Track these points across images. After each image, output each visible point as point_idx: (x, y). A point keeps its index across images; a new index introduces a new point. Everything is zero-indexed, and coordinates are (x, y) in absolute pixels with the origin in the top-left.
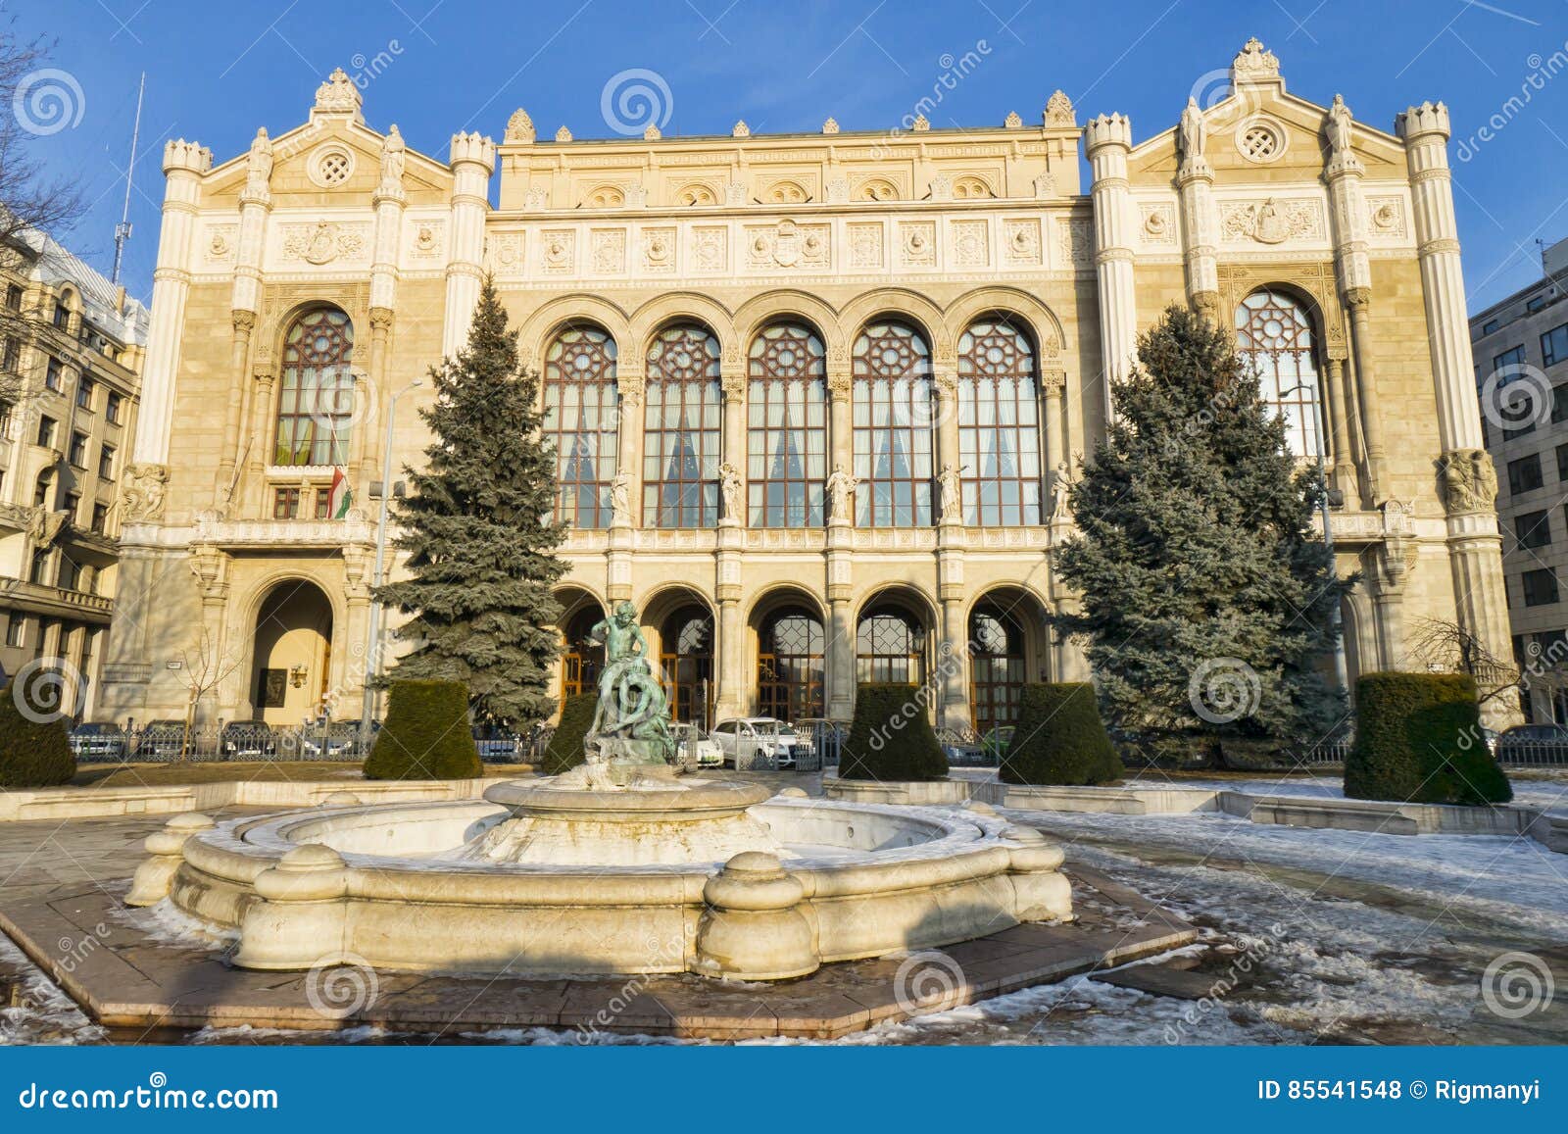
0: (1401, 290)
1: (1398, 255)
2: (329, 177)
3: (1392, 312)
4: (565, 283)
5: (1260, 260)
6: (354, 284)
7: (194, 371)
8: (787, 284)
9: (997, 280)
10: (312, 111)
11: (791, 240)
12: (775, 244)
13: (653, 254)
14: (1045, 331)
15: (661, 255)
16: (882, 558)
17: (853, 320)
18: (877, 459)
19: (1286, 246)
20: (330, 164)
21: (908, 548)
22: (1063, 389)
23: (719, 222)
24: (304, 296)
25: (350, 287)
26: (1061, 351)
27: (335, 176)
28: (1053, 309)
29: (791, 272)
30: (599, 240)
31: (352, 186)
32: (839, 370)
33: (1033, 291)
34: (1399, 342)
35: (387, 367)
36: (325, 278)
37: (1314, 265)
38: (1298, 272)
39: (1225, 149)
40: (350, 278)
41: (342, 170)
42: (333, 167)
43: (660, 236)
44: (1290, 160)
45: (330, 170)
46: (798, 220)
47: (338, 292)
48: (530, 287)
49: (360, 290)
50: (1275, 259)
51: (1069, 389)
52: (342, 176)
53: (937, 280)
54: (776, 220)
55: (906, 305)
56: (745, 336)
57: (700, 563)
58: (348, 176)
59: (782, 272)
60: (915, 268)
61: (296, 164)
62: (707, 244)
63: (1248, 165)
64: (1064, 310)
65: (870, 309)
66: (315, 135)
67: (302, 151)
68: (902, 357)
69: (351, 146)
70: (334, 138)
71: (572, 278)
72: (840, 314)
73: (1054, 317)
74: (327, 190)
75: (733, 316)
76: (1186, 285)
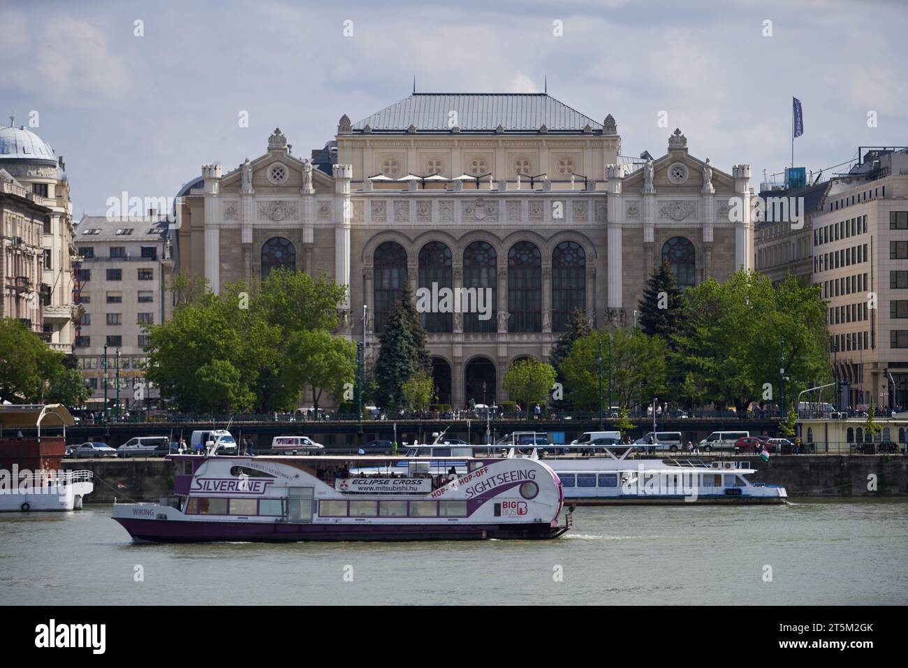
0: (726, 241)
1: (726, 226)
2: (276, 178)
3: (722, 250)
4: (383, 225)
5: (673, 227)
6: (294, 230)
8: (480, 228)
9: (569, 228)
11: (483, 208)
12: (475, 210)
13: (421, 213)
14: (589, 250)
16: (519, 346)
17: (508, 245)
18: (518, 302)
19: (684, 221)
20: (275, 171)
22: (595, 275)
23: (450, 199)
24: (272, 235)
25: (292, 231)
26: (595, 259)
27: (278, 177)
28: (592, 240)
29: (483, 223)
30: (397, 207)
31: (288, 183)
32: (503, 266)
33: (584, 233)
36: (280, 227)
37: (694, 229)
38: (688, 232)
39: (664, 177)
40: (293, 227)
41: (281, 174)
44: (689, 183)
45: (275, 174)
46: (485, 199)
47: (287, 233)
48: (368, 228)
49: (297, 232)
50: (679, 226)
51: (597, 275)
52: (281, 177)
53: (544, 228)
54: (475, 199)
55: (531, 238)
56: (462, 251)
57: (446, 348)
58: (284, 177)
59: (478, 223)
60: (535, 222)
61: (262, 173)
62: (445, 208)
63: (671, 185)
64: (596, 242)
65: (515, 239)
66: (269, 160)
67: (264, 167)
68: (529, 258)
69: (286, 165)
70: (278, 161)
71: (387, 223)
72: (503, 242)
73: (593, 245)
74: (278, 186)
75: (457, 242)
76: (642, 237)
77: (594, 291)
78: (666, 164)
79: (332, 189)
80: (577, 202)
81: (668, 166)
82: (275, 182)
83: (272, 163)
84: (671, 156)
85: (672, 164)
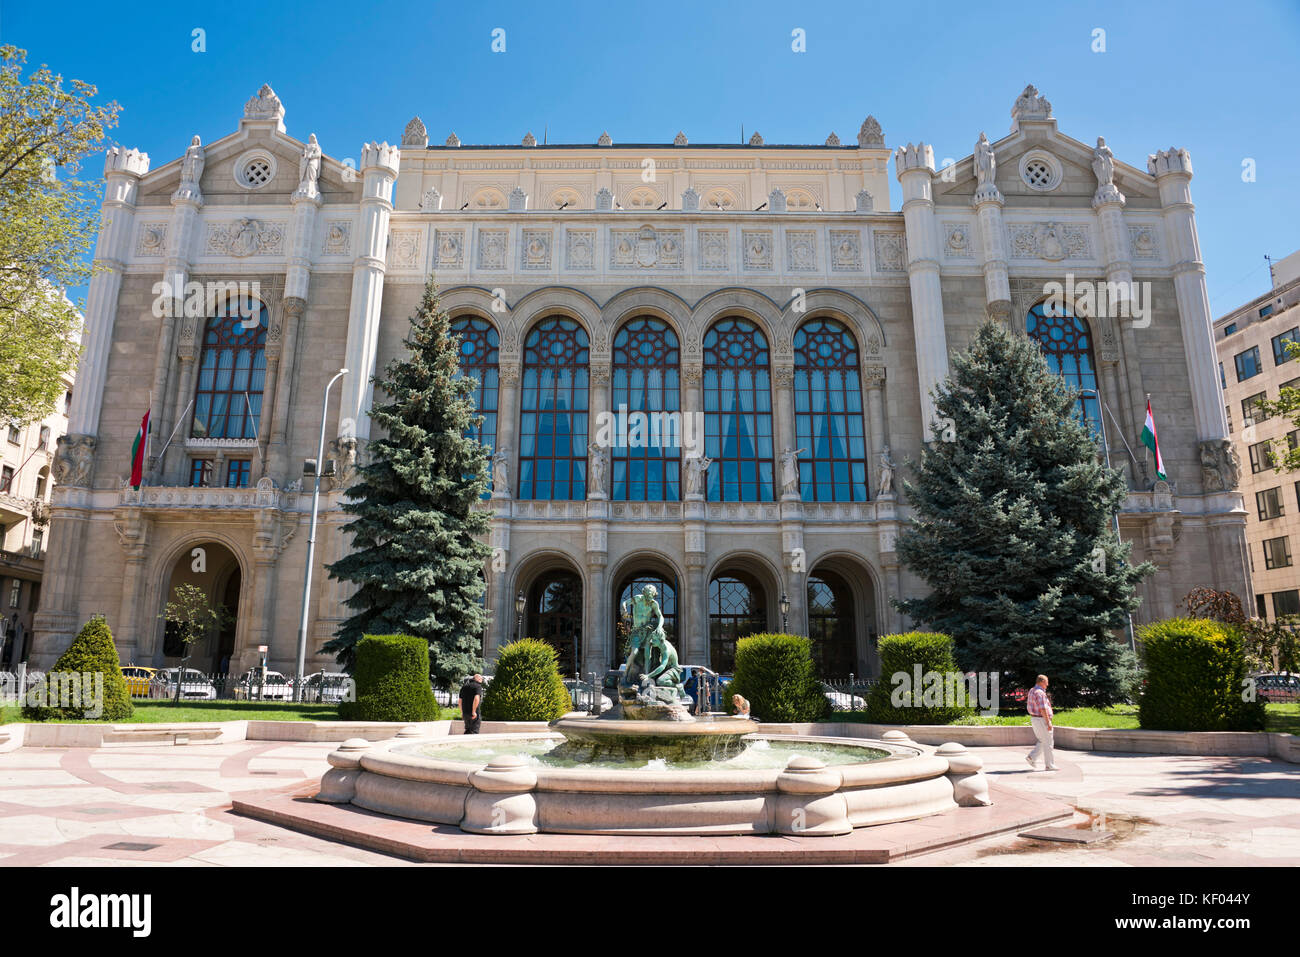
0: (1158, 303)
1: (1155, 275)
2: (252, 179)
4: (455, 277)
5: (1044, 274)
6: (271, 276)
7: (124, 352)
8: (647, 282)
9: (825, 285)
11: (653, 243)
12: (636, 248)
13: (533, 254)
14: (867, 331)
15: (539, 254)
17: (704, 317)
18: (725, 440)
19: (1067, 263)
20: (253, 168)
21: (752, 521)
22: (883, 381)
23: (589, 226)
26: (881, 349)
27: (257, 179)
28: (874, 310)
29: (651, 272)
30: (487, 239)
31: (273, 188)
32: (692, 361)
33: (858, 295)
34: (1159, 347)
35: (299, 351)
36: (245, 270)
39: (1012, 178)
40: (269, 271)
41: (264, 173)
42: (256, 171)
43: (538, 237)
44: (1064, 189)
45: (252, 173)
46: (656, 226)
48: (424, 280)
49: (276, 282)
51: (889, 381)
52: (264, 179)
53: (773, 283)
54: (637, 227)
55: (749, 304)
56: (611, 328)
58: (269, 179)
59: (643, 272)
60: (757, 272)
61: (224, 169)
62: (579, 244)
63: (1030, 192)
64: (883, 312)
65: (718, 306)
66: (242, 143)
67: (230, 157)
68: (746, 350)
69: (273, 153)
70: (258, 145)
71: (464, 272)
72: (692, 310)
73: (876, 318)
74: (251, 193)
75: (601, 309)
76: (984, 294)
77: (885, 418)
78: (1015, 152)
79: (356, 197)
80: (839, 234)
81: (1020, 155)
82: (248, 187)
84: (1023, 137)
85: (1026, 152)
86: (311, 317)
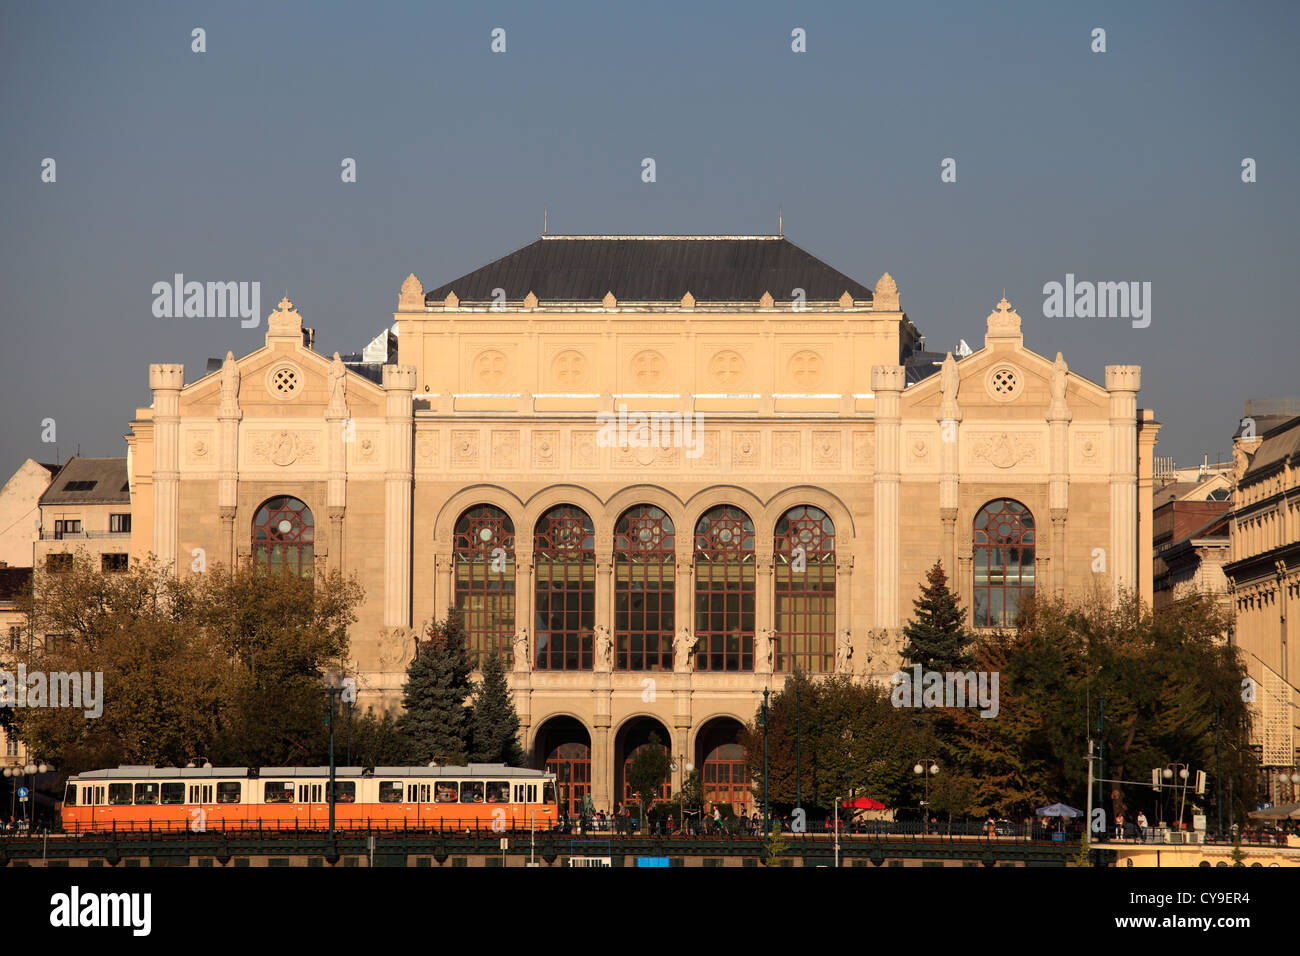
0: (1094, 507)
1: (1094, 480)
2: (281, 387)
3: (1083, 524)
4: (473, 476)
5: (994, 480)
6: (312, 482)
7: (190, 552)
8: (644, 480)
9: (806, 482)
10: (267, 335)
13: (542, 453)
14: (841, 523)
15: (548, 453)
16: (714, 696)
17: (695, 511)
19: (1014, 470)
20: (281, 376)
21: (733, 688)
22: (851, 569)
23: (593, 427)
24: (272, 491)
25: (309, 485)
27: (286, 387)
28: (848, 506)
30: (499, 439)
31: (302, 397)
32: (685, 550)
33: (833, 491)
35: (343, 550)
36: (289, 477)
37: (1033, 484)
38: (1021, 490)
39: (978, 388)
40: (309, 478)
41: (291, 381)
42: (283, 378)
43: (546, 437)
44: (1024, 400)
45: (281, 381)
47: (299, 488)
48: (444, 478)
49: (317, 487)
50: (1005, 479)
51: (854, 570)
52: (291, 388)
53: (760, 479)
55: (735, 498)
56: (612, 520)
57: (583, 698)
58: (297, 387)
59: (641, 471)
60: (744, 470)
61: (255, 379)
62: (584, 446)
63: (992, 401)
64: (854, 508)
65: (708, 501)
66: (270, 355)
67: (260, 367)
68: (735, 536)
69: (300, 364)
70: (285, 357)
71: (478, 471)
72: (685, 505)
73: (848, 513)
74: (284, 404)
75: (604, 505)
76: (937, 498)
78: (981, 366)
79: (381, 409)
80: (820, 434)
81: (987, 366)
82: (279, 395)
83: (273, 362)
84: (991, 349)
85: (993, 364)
86: (349, 519)
